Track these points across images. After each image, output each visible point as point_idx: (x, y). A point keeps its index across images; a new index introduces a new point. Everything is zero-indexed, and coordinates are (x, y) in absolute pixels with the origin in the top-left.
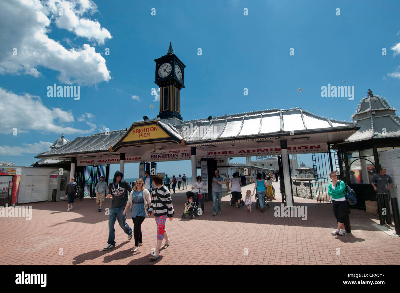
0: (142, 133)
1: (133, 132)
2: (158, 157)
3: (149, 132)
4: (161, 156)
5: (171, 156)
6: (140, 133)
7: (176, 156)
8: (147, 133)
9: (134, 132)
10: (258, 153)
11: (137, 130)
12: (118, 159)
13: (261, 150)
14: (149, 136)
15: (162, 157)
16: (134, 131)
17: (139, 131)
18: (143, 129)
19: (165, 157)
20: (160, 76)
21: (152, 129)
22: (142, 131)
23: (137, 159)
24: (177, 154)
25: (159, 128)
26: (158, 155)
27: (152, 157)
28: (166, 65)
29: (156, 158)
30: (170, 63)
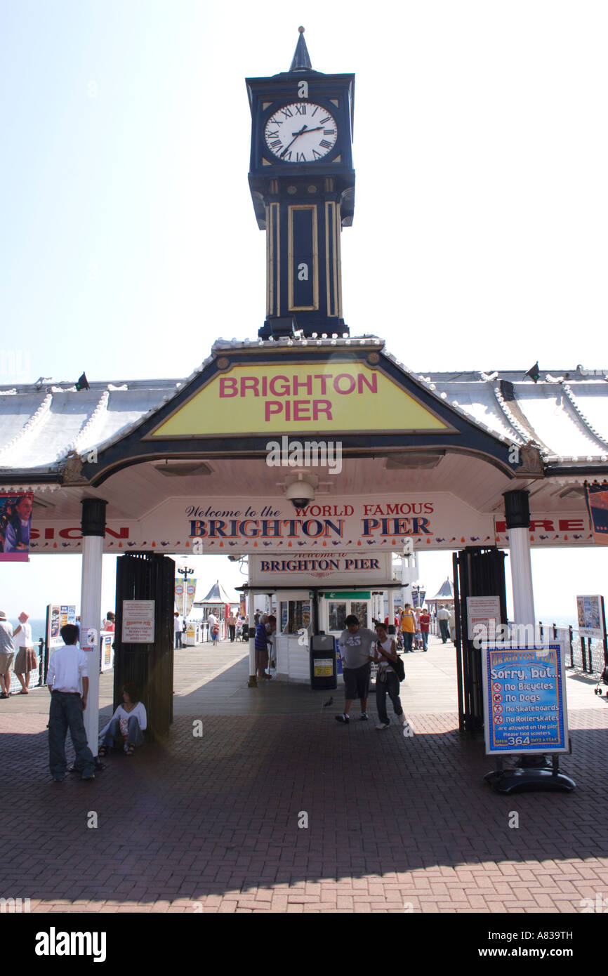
0: (282, 400)
1: (222, 387)
2: (234, 534)
3: (326, 398)
4: (250, 527)
5: (305, 530)
6: (270, 397)
7: (331, 531)
8: (311, 398)
9: (228, 391)
11: (249, 383)
14: (330, 417)
15: (255, 532)
16: (229, 383)
17: (260, 387)
18: (287, 380)
19: (272, 533)
20: (277, 152)
21: (344, 384)
22: (280, 390)
24: (341, 521)
25: (384, 382)
26: (234, 523)
27: (196, 528)
28: (304, 112)
29: (223, 534)
30: (329, 108)
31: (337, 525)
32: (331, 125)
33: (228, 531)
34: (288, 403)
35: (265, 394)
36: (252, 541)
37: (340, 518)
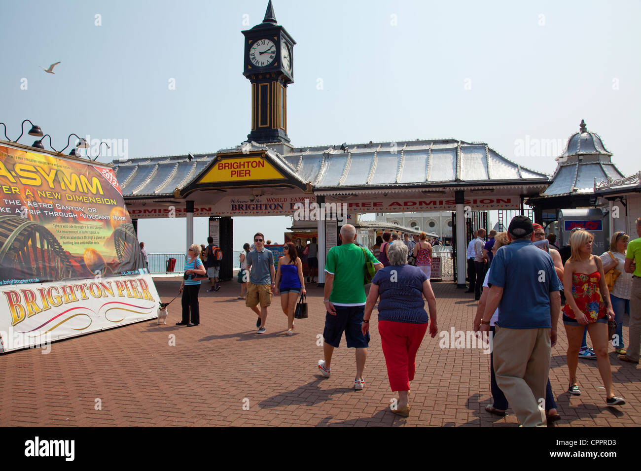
0: (236, 170)
1: (219, 166)
2: (246, 209)
3: (248, 169)
4: (252, 206)
6: (233, 169)
7: (279, 208)
8: (244, 169)
9: (221, 168)
10: (421, 206)
11: (227, 165)
12: (164, 210)
13: (425, 203)
14: (250, 175)
15: (253, 208)
16: (221, 165)
17: (230, 166)
18: (237, 163)
19: (259, 208)
20: (254, 62)
21: (254, 164)
22: (236, 167)
23: (204, 210)
24: (283, 204)
26: (246, 205)
27: (234, 208)
28: (264, 44)
29: (243, 209)
30: (273, 41)
31: (281, 206)
32: (274, 49)
33: (244, 208)
34: (238, 171)
35: (231, 168)
36: (252, 212)
37: (283, 203)
